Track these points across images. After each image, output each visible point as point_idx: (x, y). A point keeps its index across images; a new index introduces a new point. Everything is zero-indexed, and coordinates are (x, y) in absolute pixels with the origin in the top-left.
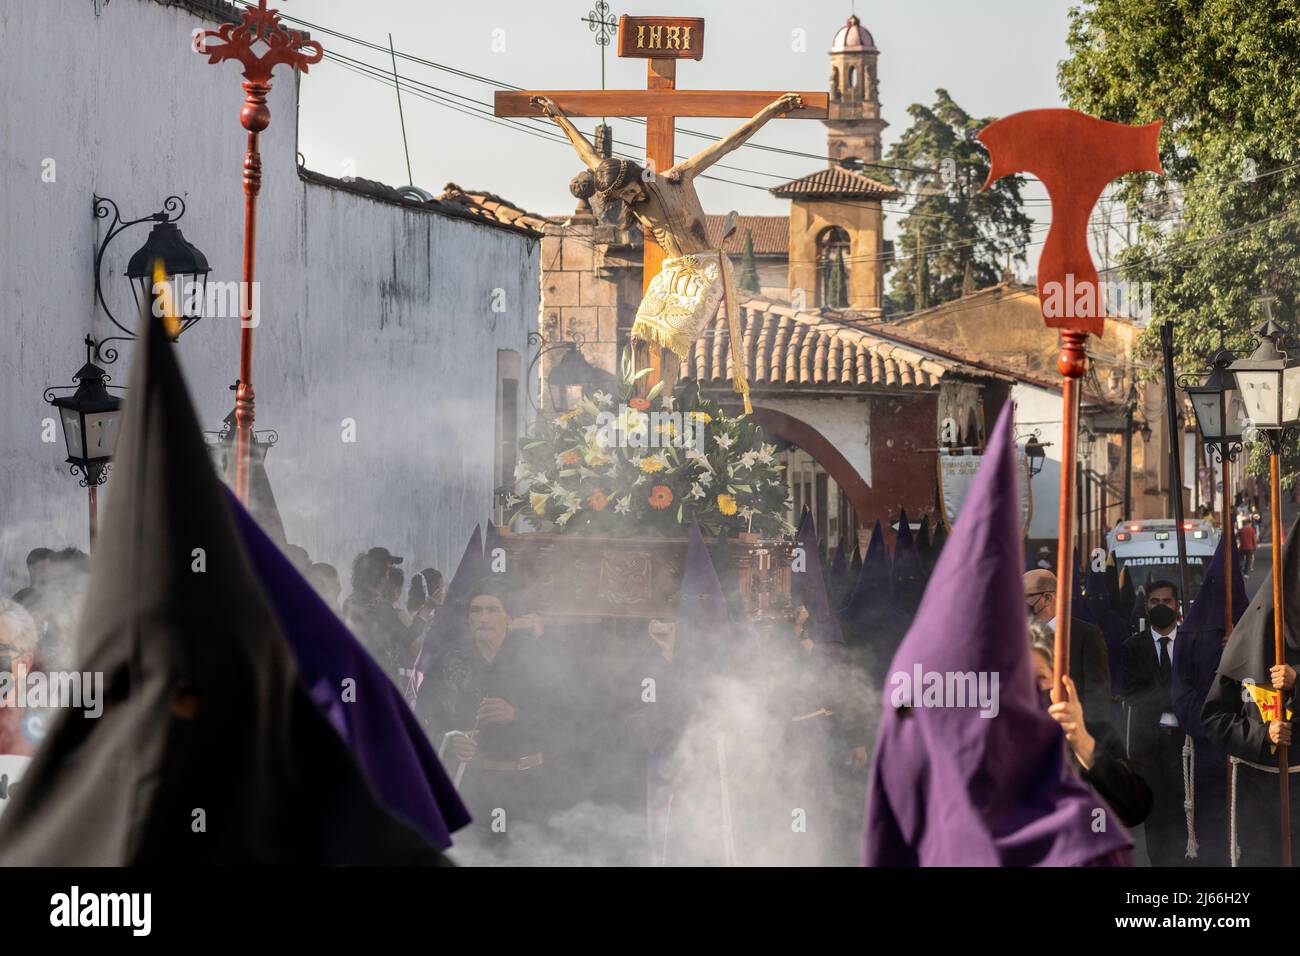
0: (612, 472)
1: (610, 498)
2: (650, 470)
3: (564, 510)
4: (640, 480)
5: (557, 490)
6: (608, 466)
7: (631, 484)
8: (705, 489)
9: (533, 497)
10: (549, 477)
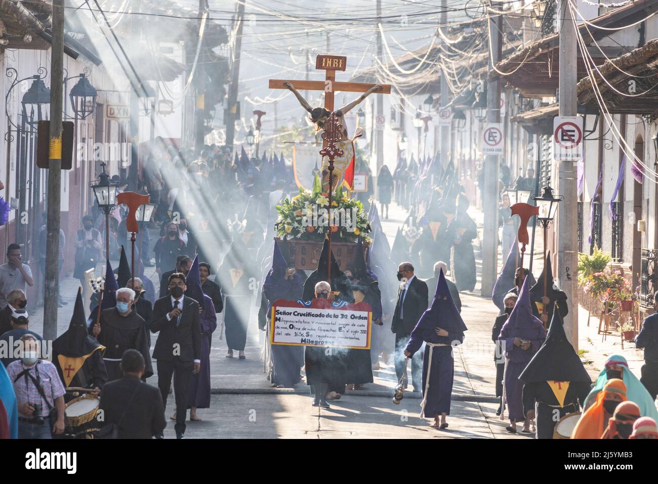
1: (316, 228)
5: (296, 225)
9: (286, 226)
10: (291, 219)
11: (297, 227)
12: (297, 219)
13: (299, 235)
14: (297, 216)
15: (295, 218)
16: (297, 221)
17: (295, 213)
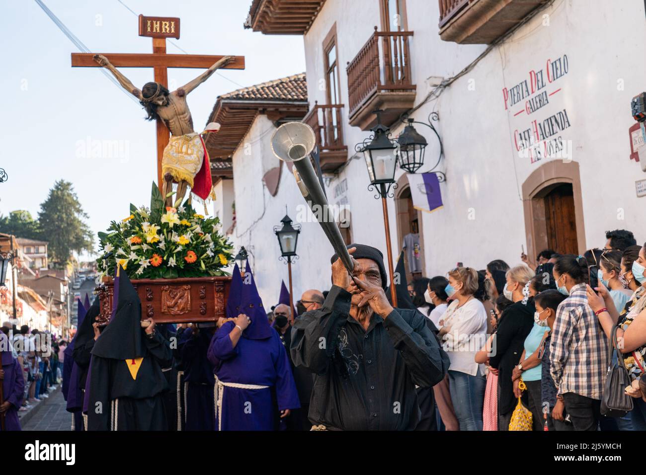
0: (162, 245)
1: (165, 258)
2: (184, 243)
3: (139, 266)
4: (179, 249)
5: (133, 256)
6: (159, 242)
7: (174, 250)
8: (212, 251)
9: (118, 261)
10: (125, 250)
11: (136, 260)
12: (133, 248)
13: (140, 271)
14: (134, 244)
15: (129, 247)
16: (134, 251)
17: (129, 241)
